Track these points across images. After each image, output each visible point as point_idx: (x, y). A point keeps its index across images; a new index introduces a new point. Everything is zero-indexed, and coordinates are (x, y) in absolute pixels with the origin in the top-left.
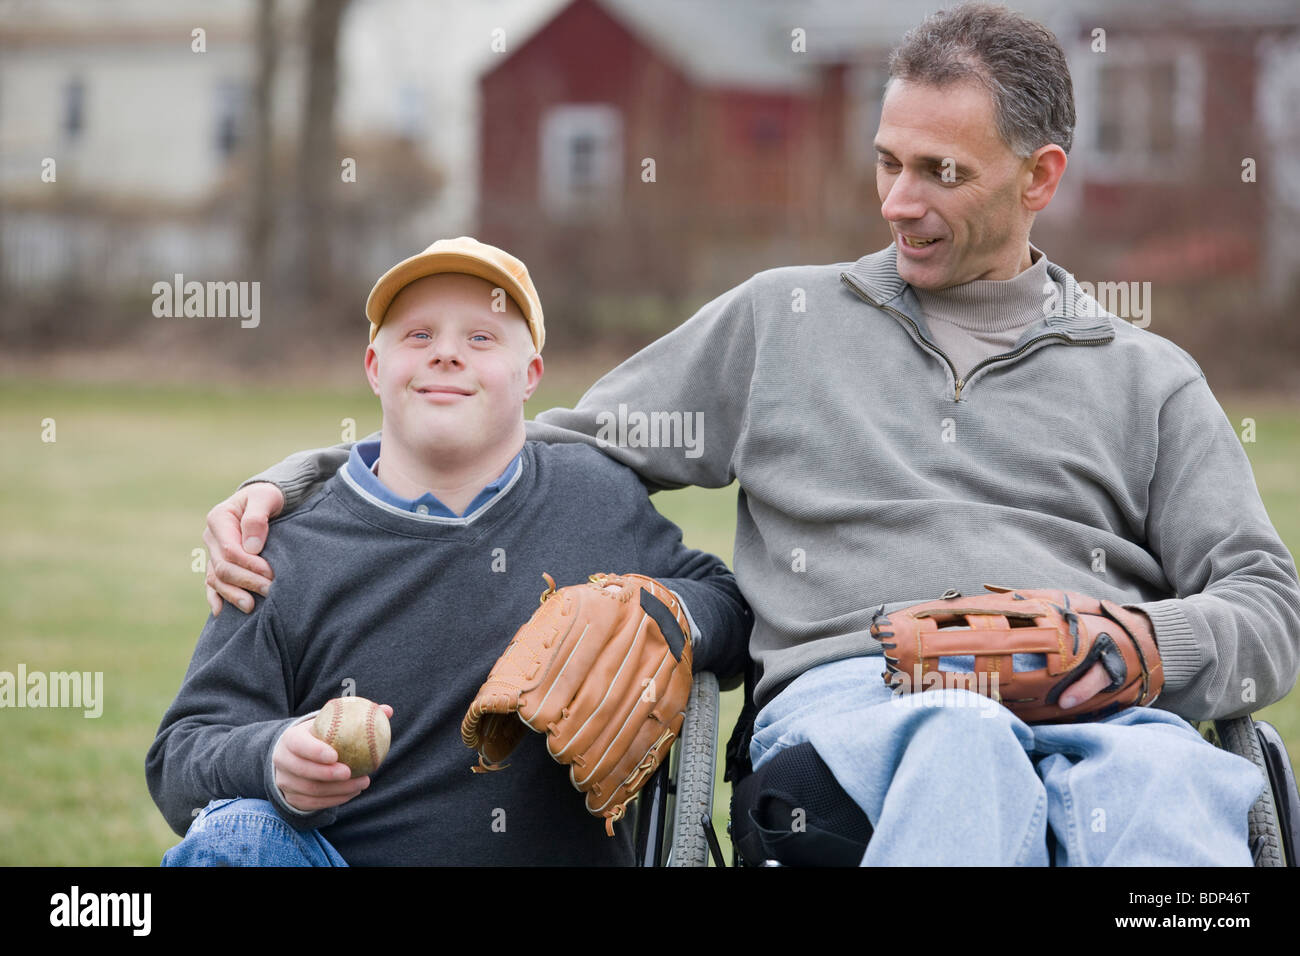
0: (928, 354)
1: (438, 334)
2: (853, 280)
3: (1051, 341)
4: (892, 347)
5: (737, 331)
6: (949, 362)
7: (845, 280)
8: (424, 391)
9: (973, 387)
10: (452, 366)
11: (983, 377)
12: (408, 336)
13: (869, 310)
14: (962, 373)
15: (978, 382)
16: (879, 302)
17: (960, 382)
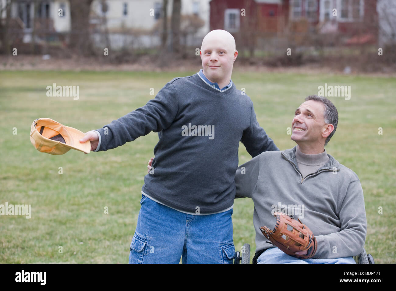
0: (297, 172)
1: (212, 53)
2: (283, 154)
3: (324, 171)
4: (289, 170)
5: (255, 165)
6: (301, 174)
7: (282, 154)
8: (210, 66)
9: (306, 180)
10: (215, 61)
11: (308, 178)
12: (206, 53)
13: (285, 161)
14: (304, 177)
15: (307, 179)
16: (288, 160)
17: (303, 179)
